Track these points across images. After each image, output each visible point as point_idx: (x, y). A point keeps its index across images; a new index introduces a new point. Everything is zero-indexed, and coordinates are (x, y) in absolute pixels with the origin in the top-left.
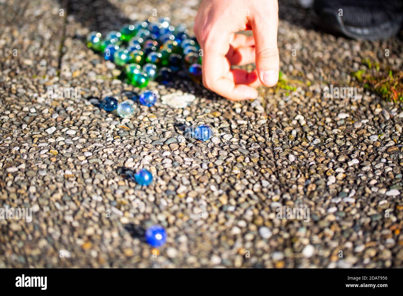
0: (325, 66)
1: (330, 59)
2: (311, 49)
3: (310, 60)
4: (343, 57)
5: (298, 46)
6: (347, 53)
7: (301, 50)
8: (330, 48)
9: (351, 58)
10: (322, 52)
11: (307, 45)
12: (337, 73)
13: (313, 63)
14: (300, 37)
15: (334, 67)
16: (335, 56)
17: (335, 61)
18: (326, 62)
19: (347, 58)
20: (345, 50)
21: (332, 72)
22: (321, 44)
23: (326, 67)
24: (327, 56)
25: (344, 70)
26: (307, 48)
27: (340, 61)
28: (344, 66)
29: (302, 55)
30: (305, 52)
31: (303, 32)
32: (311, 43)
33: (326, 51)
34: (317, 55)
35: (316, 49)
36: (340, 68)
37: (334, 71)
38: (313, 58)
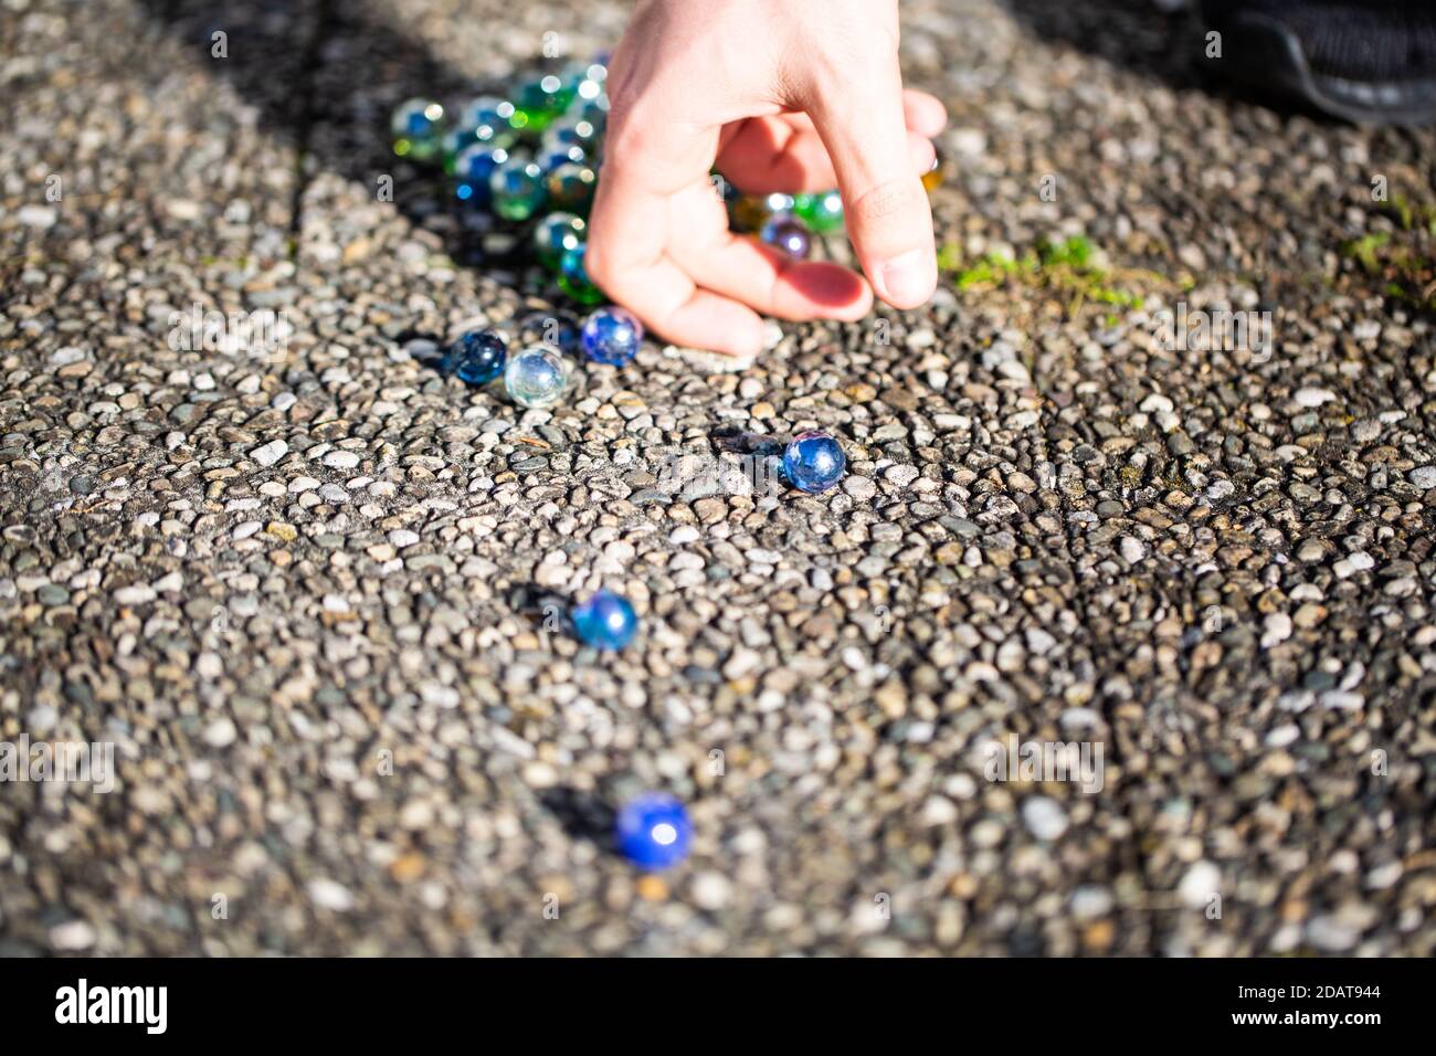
0: (1245, 219)
1: (1261, 194)
2: (1194, 158)
3: (1190, 197)
4: (1309, 185)
5: (1144, 149)
6: (1324, 173)
7: (1158, 161)
8: (1262, 155)
9: (1337, 189)
10: (1232, 167)
11: (1175, 143)
12: (1289, 244)
13: (1202, 209)
14: (1153, 113)
15: (1279, 221)
16: (1280, 184)
17: (1279, 202)
18: (1248, 205)
19: (1323, 189)
20: (1314, 160)
21: (1270, 240)
22: (1229, 142)
23: (1250, 224)
24: (1252, 183)
25: (1313, 232)
26: (1177, 156)
27: (1297, 199)
28: (1313, 220)
29: (1163, 181)
30: (1171, 168)
31: (1163, 99)
32: (1194, 138)
33: (1246, 166)
34: (1211, 179)
35: (1211, 158)
36: (1296, 224)
37: (1277, 235)
38: (1200, 193)
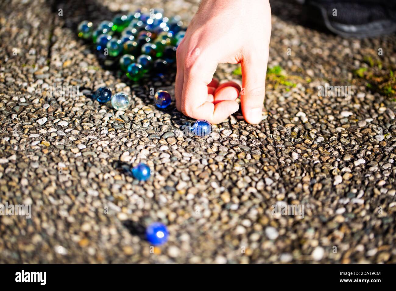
1: (330, 56)
2: (310, 45)
3: (309, 56)
4: (343, 54)
5: (295, 42)
6: (347, 51)
7: (300, 46)
8: (329, 45)
9: (351, 55)
10: (321, 48)
11: (305, 41)
12: (338, 70)
13: (312, 59)
14: (298, 32)
15: (334, 63)
16: (335, 53)
17: (335, 58)
18: (326, 58)
19: (347, 55)
20: (344, 47)
21: (332, 69)
22: (320, 41)
23: (326, 64)
24: (326, 53)
25: (345, 67)
26: (305, 44)
27: (340, 58)
28: (344, 64)
29: (301, 51)
30: (303, 48)
31: (300, 29)
32: (310, 39)
33: (325, 48)
34: (316, 51)
35: (315, 46)
36: (340, 65)
37: (334, 67)
38: (312, 55)
